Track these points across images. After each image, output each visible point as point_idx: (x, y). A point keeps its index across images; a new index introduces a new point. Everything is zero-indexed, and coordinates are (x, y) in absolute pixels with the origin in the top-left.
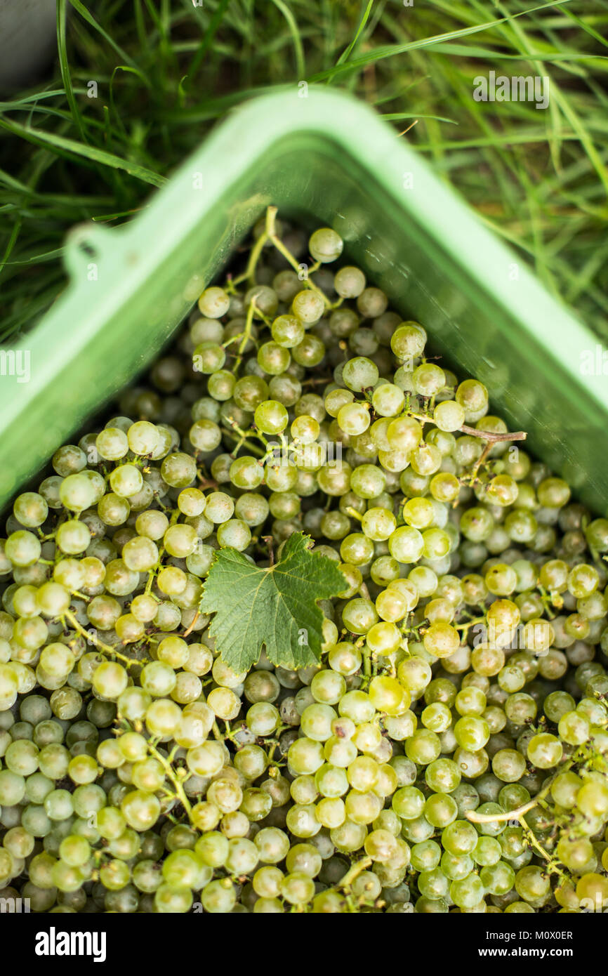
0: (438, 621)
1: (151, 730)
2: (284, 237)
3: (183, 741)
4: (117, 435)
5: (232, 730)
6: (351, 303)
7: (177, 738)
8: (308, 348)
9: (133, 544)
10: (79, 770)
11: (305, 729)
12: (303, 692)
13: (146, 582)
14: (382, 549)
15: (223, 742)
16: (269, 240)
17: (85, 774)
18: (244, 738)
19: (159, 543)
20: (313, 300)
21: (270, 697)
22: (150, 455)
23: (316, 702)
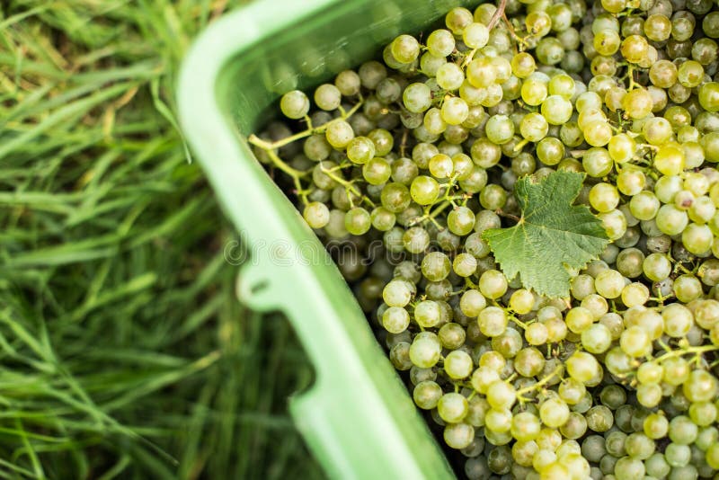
0: (622, 102)
1: (641, 356)
2: (273, 139)
3: (657, 333)
4: (389, 314)
5: (657, 297)
6: (347, 101)
7: (653, 339)
8: (378, 142)
9: (483, 325)
10: (656, 430)
11: (675, 232)
12: (644, 227)
13: (517, 325)
14: (554, 130)
15: (664, 307)
16: (274, 149)
17: (660, 426)
18: (667, 288)
19: (489, 303)
20: (336, 128)
21: (641, 257)
22: (412, 294)
23: (655, 218)
